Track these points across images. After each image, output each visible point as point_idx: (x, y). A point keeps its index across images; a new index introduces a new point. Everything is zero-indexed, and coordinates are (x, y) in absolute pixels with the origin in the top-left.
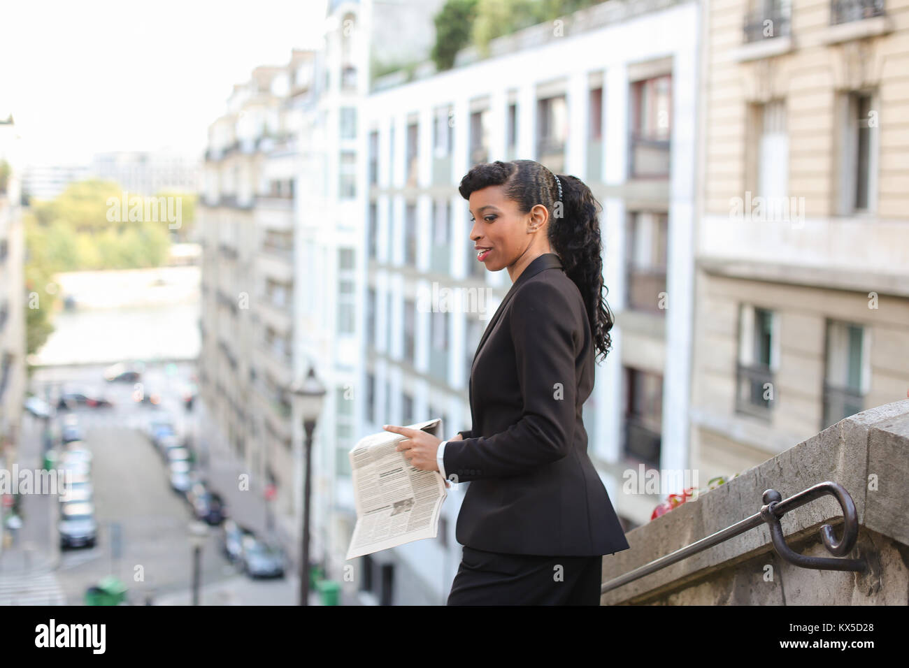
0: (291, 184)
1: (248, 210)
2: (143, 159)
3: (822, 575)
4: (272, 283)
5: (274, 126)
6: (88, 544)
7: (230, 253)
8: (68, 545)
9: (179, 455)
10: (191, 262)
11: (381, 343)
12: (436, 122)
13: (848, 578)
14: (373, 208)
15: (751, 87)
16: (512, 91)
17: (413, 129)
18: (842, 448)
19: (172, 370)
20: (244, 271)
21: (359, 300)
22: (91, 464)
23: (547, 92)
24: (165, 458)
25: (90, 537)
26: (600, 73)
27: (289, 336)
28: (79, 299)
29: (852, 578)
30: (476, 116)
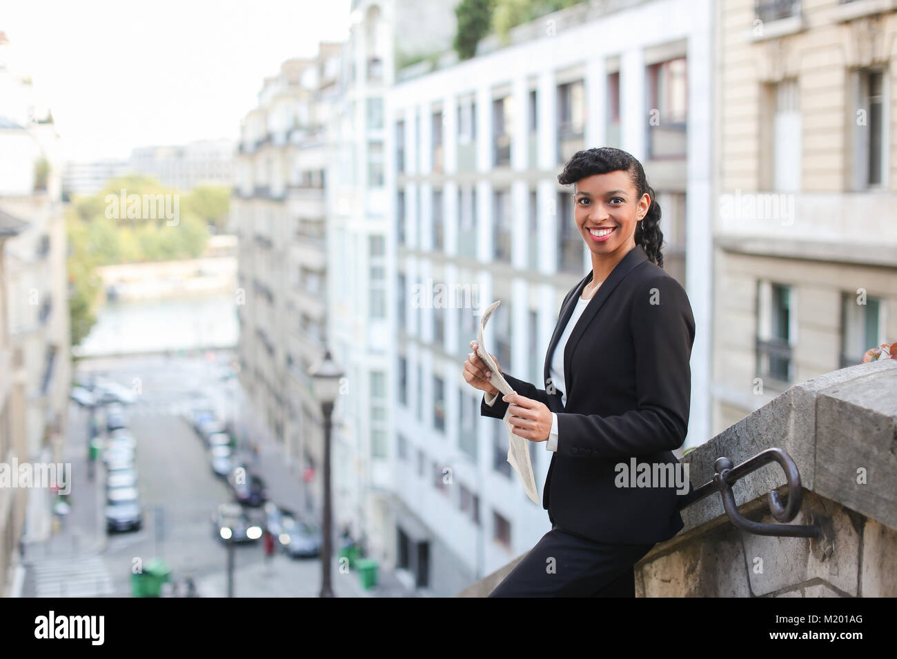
0: (322, 174)
1: (281, 200)
2: (180, 153)
3: (780, 541)
4: (306, 271)
5: (305, 119)
6: (134, 527)
7: (265, 243)
8: (114, 529)
9: (220, 440)
10: (227, 252)
11: (411, 328)
12: (459, 109)
13: (804, 544)
14: (401, 195)
15: (765, 69)
16: (532, 78)
17: (438, 117)
18: (793, 415)
19: (212, 357)
20: (279, 260)
21: (390, 286)
22: (135, 451)
23: (566, 78)
24: (207, 445)
25: (135, 520)
26: (617, 57)
27: (323, 322)
28: (122, 291)
29: (808, 544)
30: (499, 103)
